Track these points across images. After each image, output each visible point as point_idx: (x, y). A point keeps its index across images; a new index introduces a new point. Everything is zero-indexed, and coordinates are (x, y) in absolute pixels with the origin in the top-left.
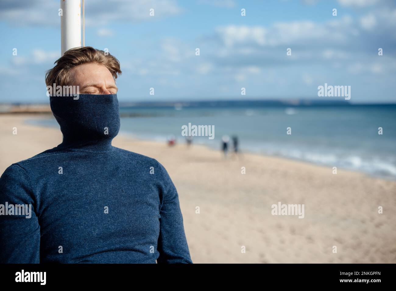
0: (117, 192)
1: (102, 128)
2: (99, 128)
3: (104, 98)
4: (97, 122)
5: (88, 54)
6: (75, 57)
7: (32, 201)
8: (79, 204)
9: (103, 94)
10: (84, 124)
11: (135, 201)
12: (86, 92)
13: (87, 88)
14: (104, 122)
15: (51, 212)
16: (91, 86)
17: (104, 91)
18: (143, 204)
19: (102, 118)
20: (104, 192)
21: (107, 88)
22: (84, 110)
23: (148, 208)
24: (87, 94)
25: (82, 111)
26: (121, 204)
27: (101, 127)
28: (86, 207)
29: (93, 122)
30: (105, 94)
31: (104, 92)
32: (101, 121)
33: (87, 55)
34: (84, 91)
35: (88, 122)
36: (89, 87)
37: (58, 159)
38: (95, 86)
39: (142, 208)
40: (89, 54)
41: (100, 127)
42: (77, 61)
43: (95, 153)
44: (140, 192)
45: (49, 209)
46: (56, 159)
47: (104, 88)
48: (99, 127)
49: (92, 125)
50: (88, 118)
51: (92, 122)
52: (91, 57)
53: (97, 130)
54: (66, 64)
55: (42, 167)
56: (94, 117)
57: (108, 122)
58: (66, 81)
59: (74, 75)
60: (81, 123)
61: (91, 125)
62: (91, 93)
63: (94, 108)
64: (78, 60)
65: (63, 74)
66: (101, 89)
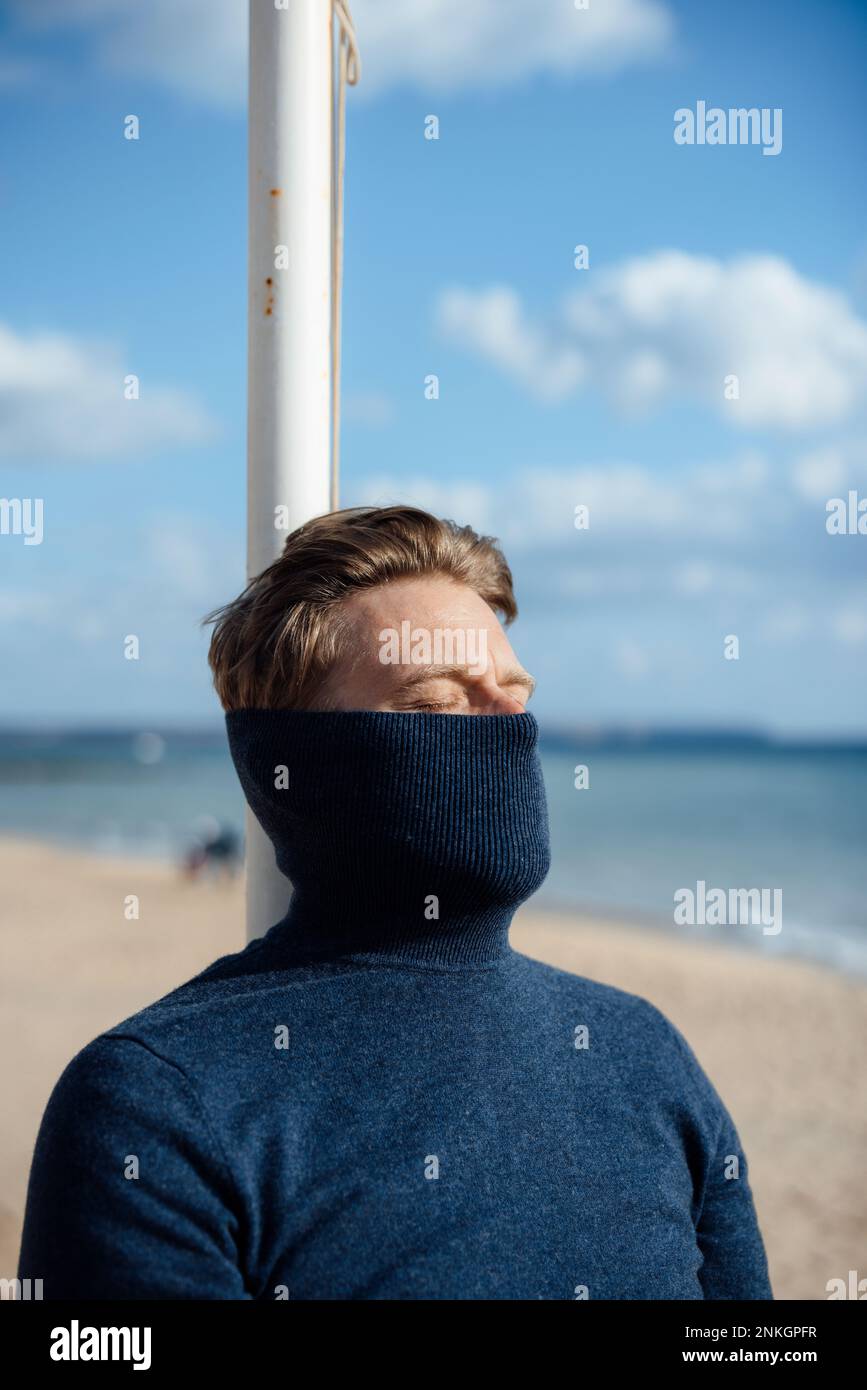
0: (549, 1165)
1: (496, 860)
2: (483, 862)
3: (500, 731)
4: (475, 834)
5: (412, 537)
6: (353, 551)
7: (234, 1220)
8: (419, 1234)
9: (489, 712)
10: (416, 845)
11: (620, 1204)
12: (419, 704)
13: (423, 685)
14: (503, 835)
15: (308, 1275)
16: (443, 675)
17: (495, 698)
18: (650, 1215)
19: (497, 818)
20: (503, 1172)
21: (501, 684)
22: (417, 784)
23: (667, 1230)
24: (426, 710)
25: (407, 788)
26: (576, 1220)
27: (492, 859)
28: (453, 1244)
29: (460, 837)
30: (498, 713)
31: (497, 704)
32: (492, 830)
33: (406, 541)
34: (409, 700)
35: (435, 837)
36: (431, 682)
37: (306, 1010)
38: (456, 676)
39: (650, 1235)
40: (416, 538)
41: (490, 857)
42: (366, 569)
43: (458, 973)
44: (628, 1159)
45: (302, 1257)
46: (296, 1012)
47: (492, 685)
48: (483, 857)
49: (453, 851)
50: (437, 818)
51: (454, 836)
52: (425, 552)
53: (475, 868)
54: (316, 579)
55: (241, 1051)
56: (460, 813)
57: (520, 836)
58: (325, 656)
59: (360, 630)
60: (405, 838)
61: (449, 849)
62: (440, 706)
63: (459, 775)
64: (371, 563)
65: (305, 625)
66: (475, 689)
